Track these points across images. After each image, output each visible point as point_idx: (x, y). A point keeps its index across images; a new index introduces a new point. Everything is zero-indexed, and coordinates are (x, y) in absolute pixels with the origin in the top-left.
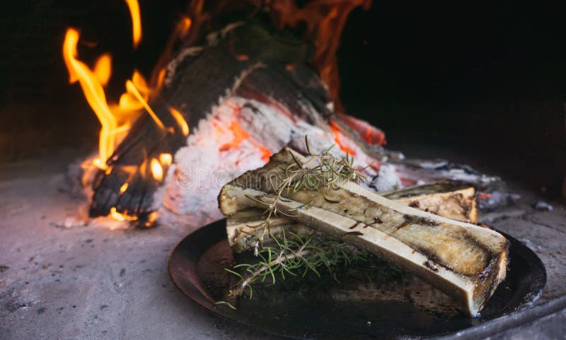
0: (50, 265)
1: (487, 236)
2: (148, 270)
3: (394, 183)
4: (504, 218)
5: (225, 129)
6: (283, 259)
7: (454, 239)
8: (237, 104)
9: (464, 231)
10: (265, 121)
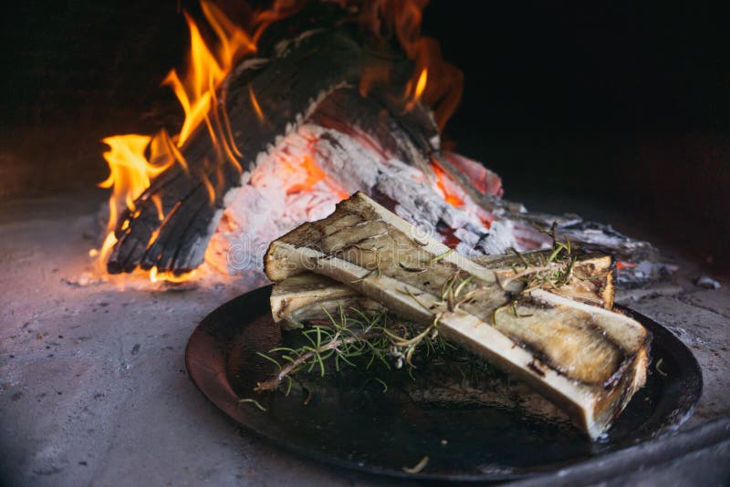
0: (46, 334)
1: (619, 327)
2: (170, 348)
3: (509, 245)
4: (654, 297)
5: (295, 165)
6: (339, 343)
7: (573, 329)
8: (313, 135)
9: (588, 318)
10: (345, 157)
